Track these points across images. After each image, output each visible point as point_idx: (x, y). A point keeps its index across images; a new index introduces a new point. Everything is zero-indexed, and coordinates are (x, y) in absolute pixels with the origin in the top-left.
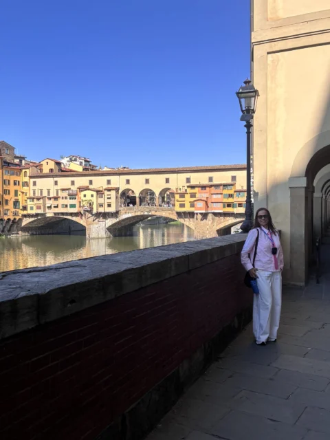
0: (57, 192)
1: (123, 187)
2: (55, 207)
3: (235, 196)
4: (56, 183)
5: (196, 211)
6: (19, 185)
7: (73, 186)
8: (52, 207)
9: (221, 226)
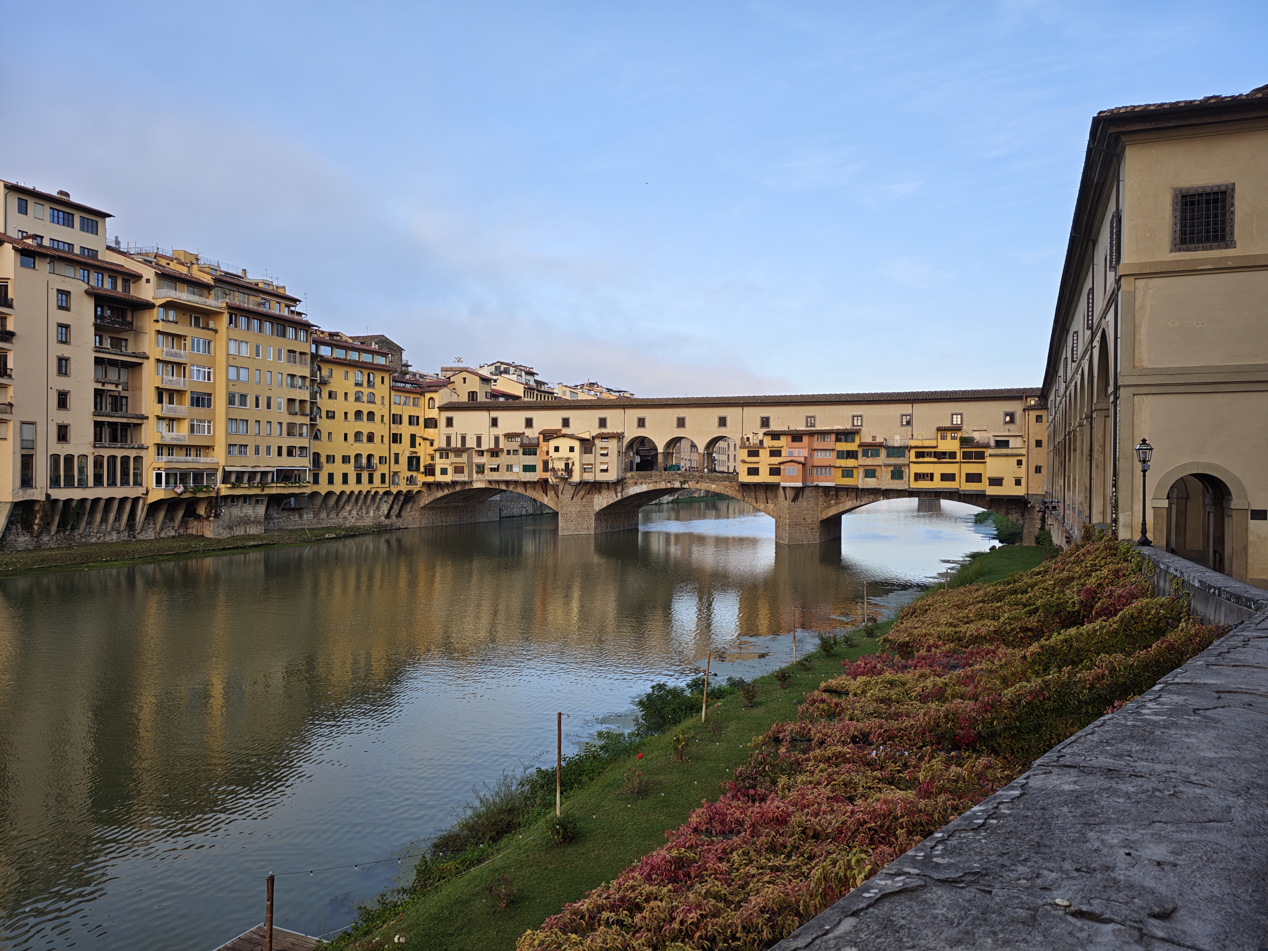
0: (497, 439)
1: (632, 432)
2: (492, 470)
3: (860, 455)
4: (494, 422)
5: (783, 484)
6: (418, 424)
7: (530, 430)
8: (486, 471)
9: (831, 514)
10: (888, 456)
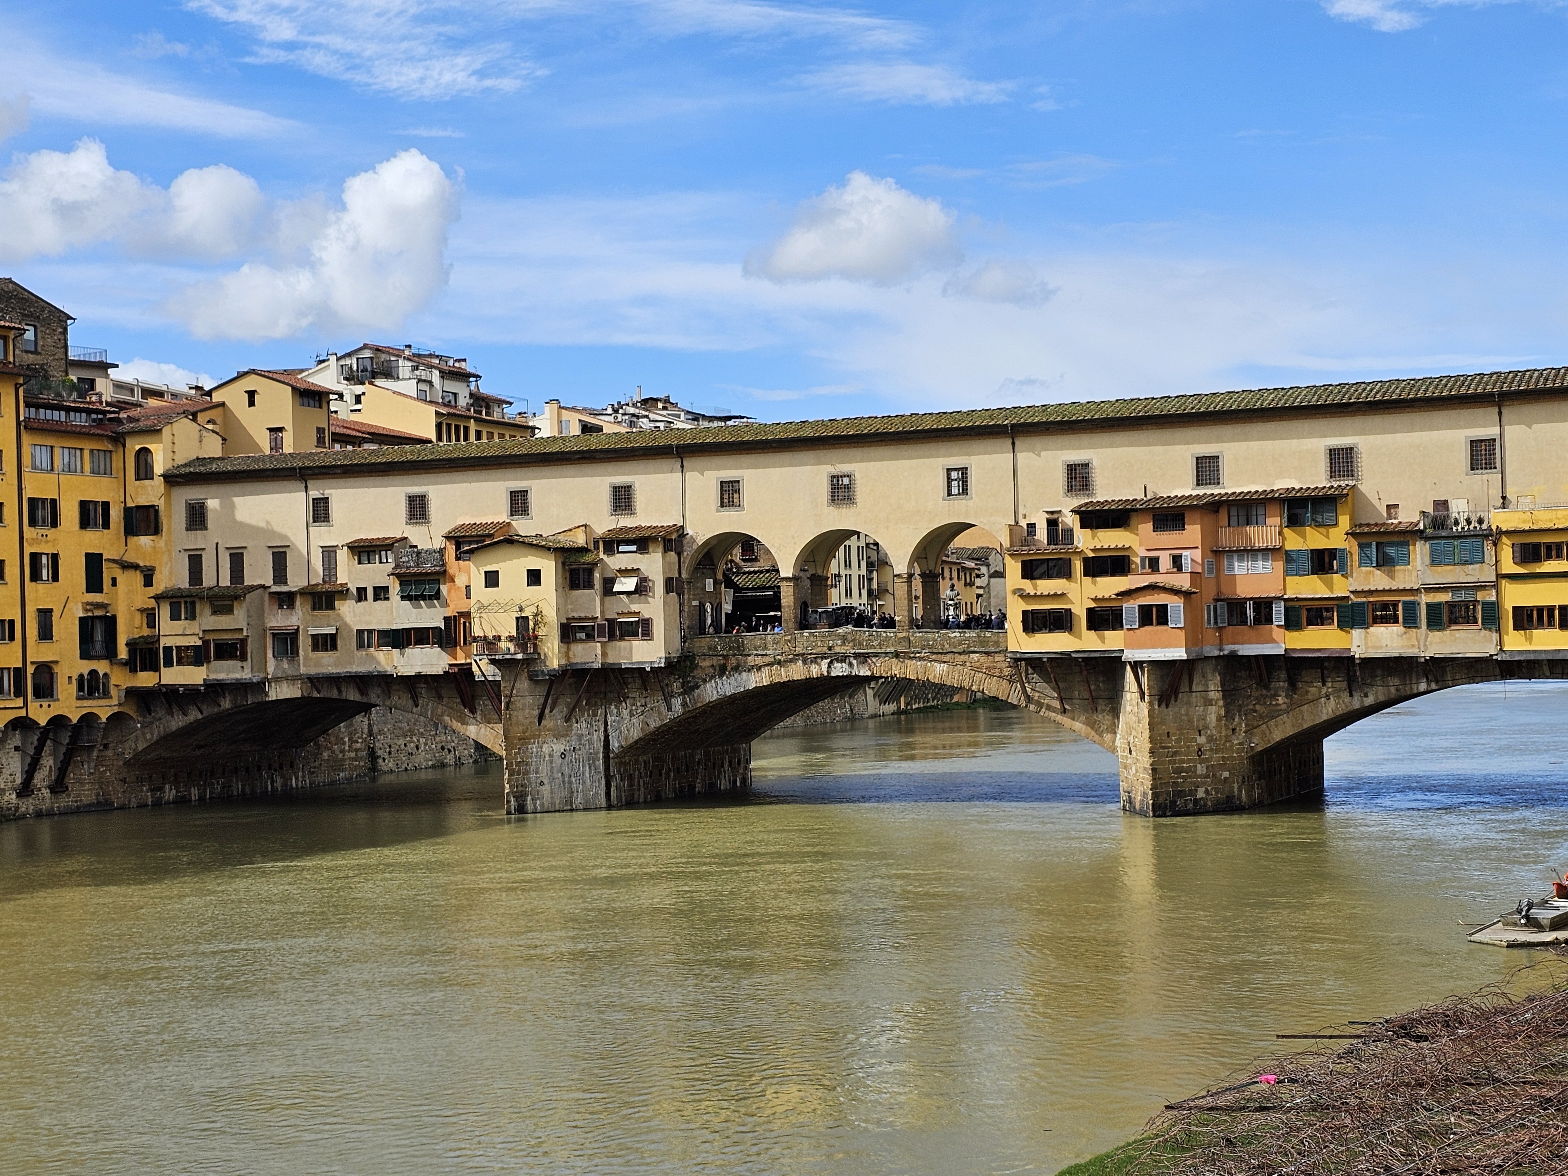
0: (330, 556)
1: (705, 523)
2: (319, 642)
3: (1352, 560)
4: (321, 511)
5: (1130, 655)
6: (106, 525)
7: (423, 529)
8: (304, 644)
9: (1278, 735)
10: (1435, 560)
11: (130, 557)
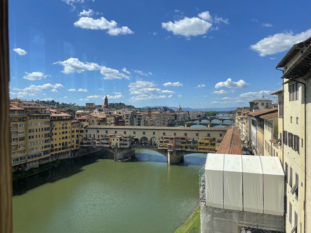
0: (99, 136)
1: (132, 135)
2: (98, 143)
3: (186, 143)
4: (98, 132)
5: (168, 150)
6: (78, 132)
7: (107, 134)
8: (96, 144)
9: (180, 156)
11: (81, 135)
